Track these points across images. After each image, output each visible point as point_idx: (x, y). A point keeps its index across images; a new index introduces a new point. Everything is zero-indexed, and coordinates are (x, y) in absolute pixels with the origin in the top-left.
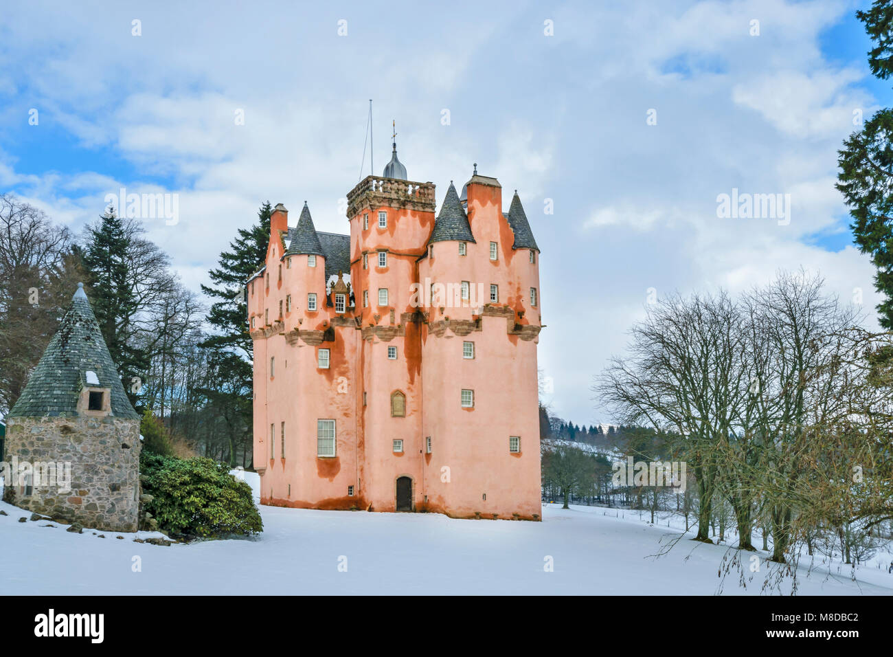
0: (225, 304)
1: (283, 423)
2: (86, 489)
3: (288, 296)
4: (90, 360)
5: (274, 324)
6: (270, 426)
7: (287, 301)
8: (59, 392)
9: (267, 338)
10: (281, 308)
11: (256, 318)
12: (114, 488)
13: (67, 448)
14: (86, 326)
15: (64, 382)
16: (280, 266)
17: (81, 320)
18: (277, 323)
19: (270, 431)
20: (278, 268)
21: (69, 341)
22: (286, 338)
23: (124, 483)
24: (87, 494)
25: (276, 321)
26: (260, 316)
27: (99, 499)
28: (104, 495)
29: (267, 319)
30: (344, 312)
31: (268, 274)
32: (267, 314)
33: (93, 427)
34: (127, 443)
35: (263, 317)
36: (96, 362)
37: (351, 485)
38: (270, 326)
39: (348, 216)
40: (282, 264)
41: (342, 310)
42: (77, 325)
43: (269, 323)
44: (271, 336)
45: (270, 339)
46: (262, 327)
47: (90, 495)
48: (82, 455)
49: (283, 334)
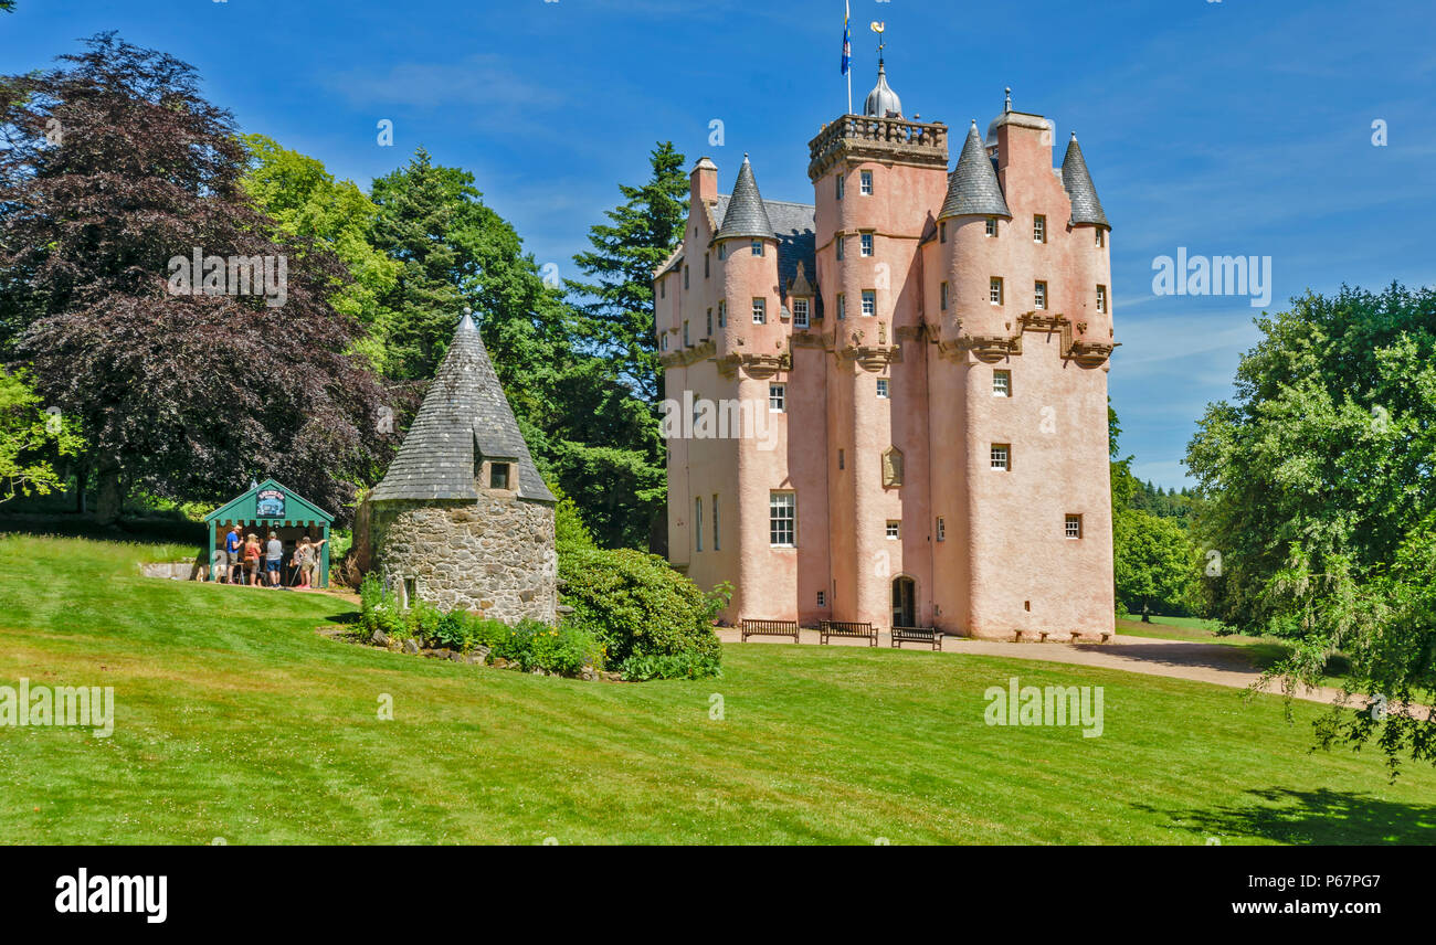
0: (602, 305)
1: (715, 496)
2: (489, 599)
3: (721, 303)
4: (487, 419)
5: (698, 344)
6: (694, 500)
7: (720, 309)
8: (448, 464)
9: (686, 366)
10: (709, 320)
11: (669, 334)
12: (526, 597)
13: (463, 542)
14: (478, 370)
15: (455, 450)
16: (707, 255)
17: (471, 361)
18: (703, 344)
19: (694, 508)
20: (704, 259)
21: (457, 393)
22: (719, 367)
23: (538, 591)
24: (492, 606)
25: (702, 340)
26: (674, 331)
27: (508, 613)
28: (512, 607)
29: (686, 337)
30: (806, 326)
31: (687, 267)
32: (686, 329)
33: (497, 513)
34: (541, 534)
35: (680, 334)
36: (495, 420)
37: (820, 590)
38: (693, 347)
39: (811, 176)
40: (711, 254)
41: (804, 323)
42: (467, 369)
43: (690, 343)
44: (693, 362)
45: (692, 367)
46: (678, 348)
47: (496, 608)
48: (483, 553)
49: (714, 360)
